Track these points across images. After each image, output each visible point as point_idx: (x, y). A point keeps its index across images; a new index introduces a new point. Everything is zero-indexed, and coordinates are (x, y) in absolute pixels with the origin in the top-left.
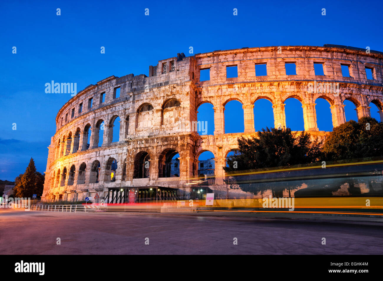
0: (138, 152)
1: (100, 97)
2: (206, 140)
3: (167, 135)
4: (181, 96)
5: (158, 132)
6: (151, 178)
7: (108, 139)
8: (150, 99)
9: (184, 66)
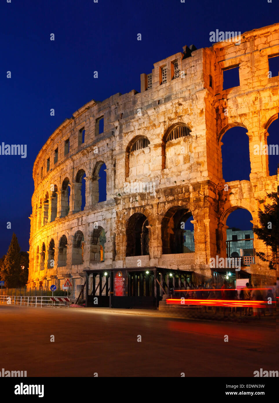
0: (131, 214)
1: (78, 135)
2: (236, 189)
3: (171, 185)
4: (192, 117)
5: (159, 181)
6: (152, 254)
7: (92, 199)
8: (145, 128)
9: (194, 66)
